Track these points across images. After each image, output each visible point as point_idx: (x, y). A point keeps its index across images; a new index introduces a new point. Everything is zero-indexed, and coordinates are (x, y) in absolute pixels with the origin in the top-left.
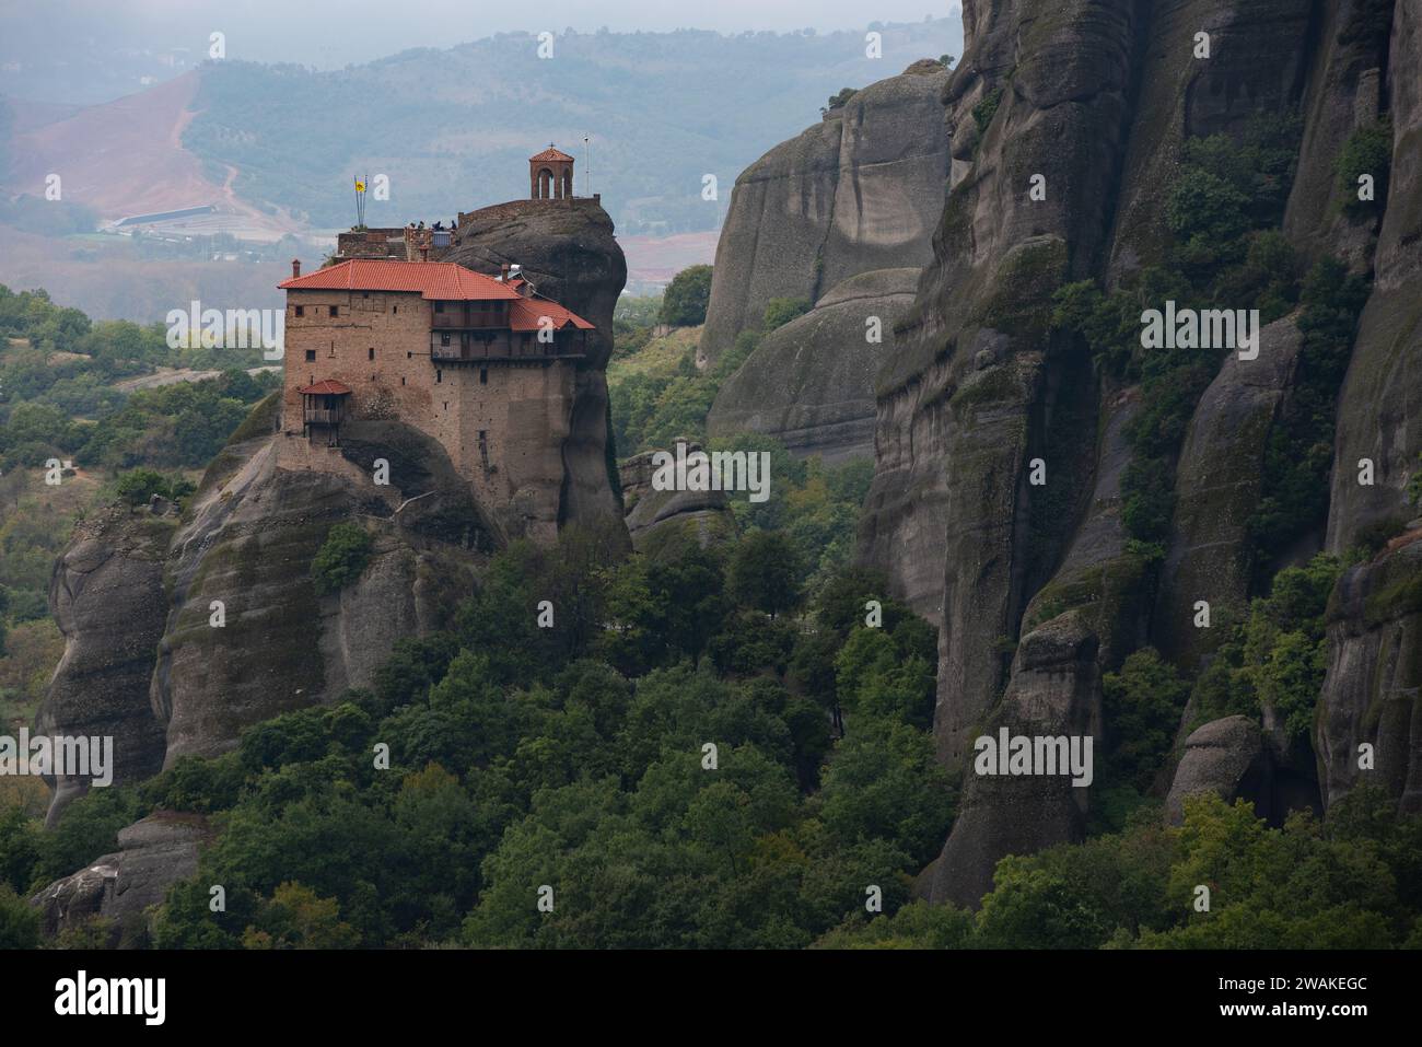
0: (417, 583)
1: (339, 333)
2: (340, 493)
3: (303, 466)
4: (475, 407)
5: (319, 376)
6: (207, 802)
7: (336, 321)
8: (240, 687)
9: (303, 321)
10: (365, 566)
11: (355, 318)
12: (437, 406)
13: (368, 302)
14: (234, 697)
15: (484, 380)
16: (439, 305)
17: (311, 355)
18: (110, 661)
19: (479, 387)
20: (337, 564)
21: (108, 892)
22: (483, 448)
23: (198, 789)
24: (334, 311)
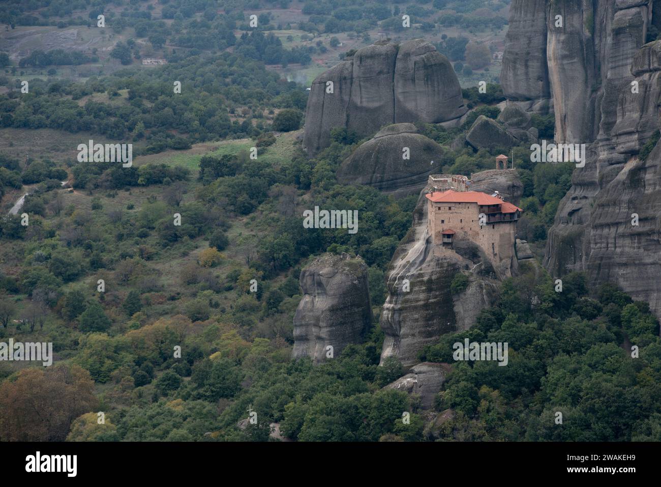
0: (484, 291)
1: (451, 215)
2: (455, 264)
3: (443, 255)
4: (491, 236)
5: (445, 228)
6: (441, 359)
7: (450, 211)
8: (430, 322)
9: (440, 211)
10: (467, 286)
11: (456, 210)
12: (481, 236)
13: (460, 206)
14: (428, 326)
15: (493, 228)
16: (482, 206)
17: (443, 221)
18: (342, 306)
19: (492, 230)
20: (459, 286)
21: (415, 386)
22: (493, 248)
23: (437, 356)
24: (450, 208)
